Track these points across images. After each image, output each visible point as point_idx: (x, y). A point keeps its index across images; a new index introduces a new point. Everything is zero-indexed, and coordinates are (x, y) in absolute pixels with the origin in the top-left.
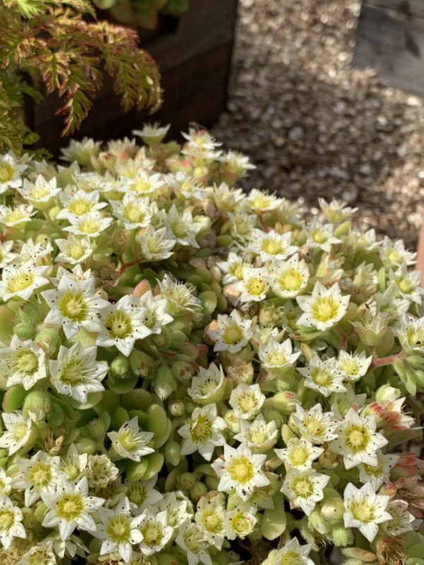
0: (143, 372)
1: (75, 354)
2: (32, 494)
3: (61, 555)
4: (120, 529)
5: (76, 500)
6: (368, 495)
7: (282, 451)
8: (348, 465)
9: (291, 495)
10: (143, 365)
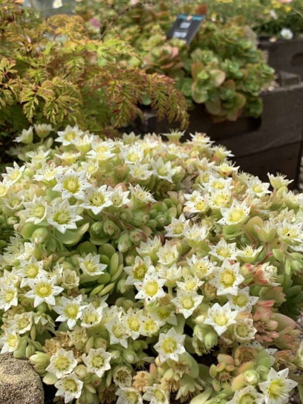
0: (110, 232)
1: (64, 206)
2: (25, 281)
3: (36, 322)
4: (71, 310)
5: (49, 288)
6: (226, 311)
7: (182, 283)
8: (219, 293)
9: (179, 305)
10: (109, 227)
